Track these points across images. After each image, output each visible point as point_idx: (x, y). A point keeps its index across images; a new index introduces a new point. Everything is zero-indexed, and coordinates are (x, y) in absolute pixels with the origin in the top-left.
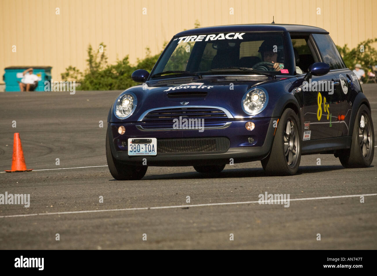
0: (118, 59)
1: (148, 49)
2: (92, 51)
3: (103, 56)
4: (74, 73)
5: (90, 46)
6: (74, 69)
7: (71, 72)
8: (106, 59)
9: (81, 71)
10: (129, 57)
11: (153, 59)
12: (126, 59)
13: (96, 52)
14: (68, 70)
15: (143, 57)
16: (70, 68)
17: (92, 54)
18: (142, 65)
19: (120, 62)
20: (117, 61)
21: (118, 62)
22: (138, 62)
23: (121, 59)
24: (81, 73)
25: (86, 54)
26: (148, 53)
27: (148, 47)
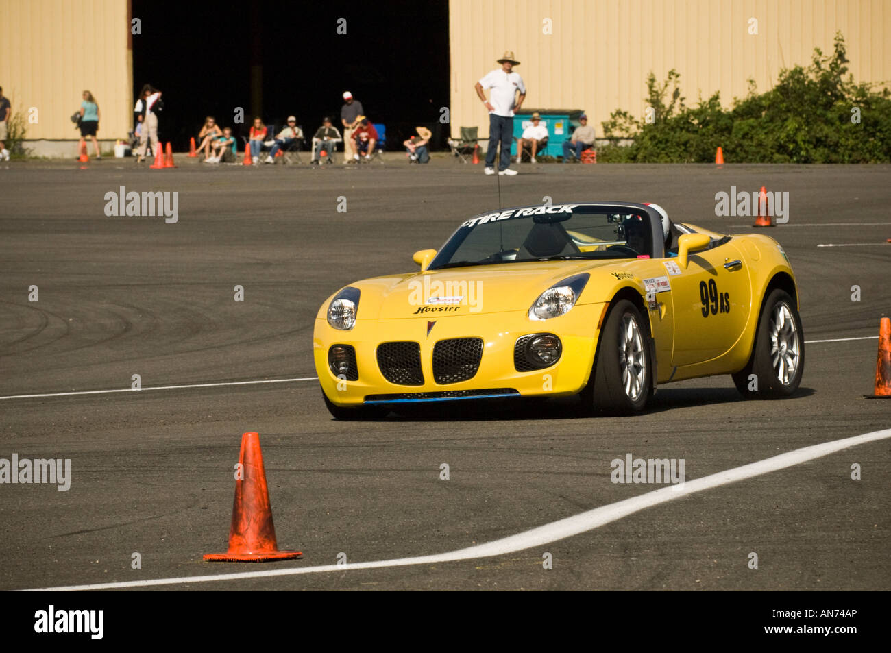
0: (700, 99)
1: (751, 82)
2: (655, 84)
3: (676, 94)
4: (625, 122)
5: (652, 74)
6: (625, 115)
7: (620, 121)
8: (682, 99)
9: (636, 119)
10: (721, 95)
11: (760, 98)
12: (716, 98)
13: (662, 86)
14: (613, 117)
15: (743, 95)
16: (619, 113)
17: (655, 89)
18: (743, 110)
19: (705, 103)
20: (699, 102)
21: (700, 104)
22: (735, 104)
23: (706, 98)
24: (637, 122)
25: (647, 89)
26: (752, 88)
27: (751, 79)
